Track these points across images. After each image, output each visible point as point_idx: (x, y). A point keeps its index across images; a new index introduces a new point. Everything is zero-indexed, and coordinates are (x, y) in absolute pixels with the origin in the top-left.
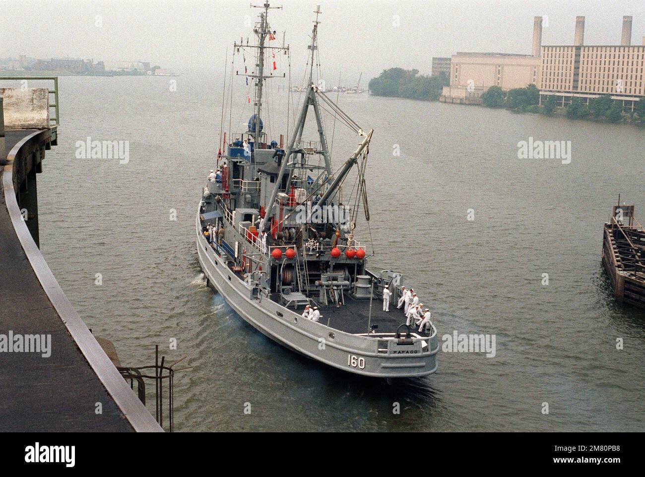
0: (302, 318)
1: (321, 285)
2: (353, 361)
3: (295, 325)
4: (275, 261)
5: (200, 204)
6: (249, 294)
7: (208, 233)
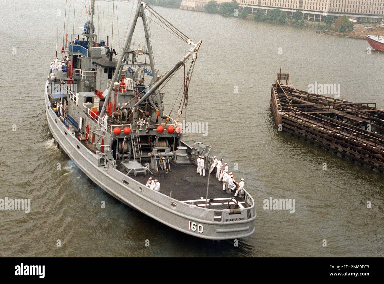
0: (145, 188)
1: (153, 156)
2: (192, 226)
3: (140, 193)
4: (116, 136)
5: (47, 85)
6: (97, 163)
7: (56, 108)
